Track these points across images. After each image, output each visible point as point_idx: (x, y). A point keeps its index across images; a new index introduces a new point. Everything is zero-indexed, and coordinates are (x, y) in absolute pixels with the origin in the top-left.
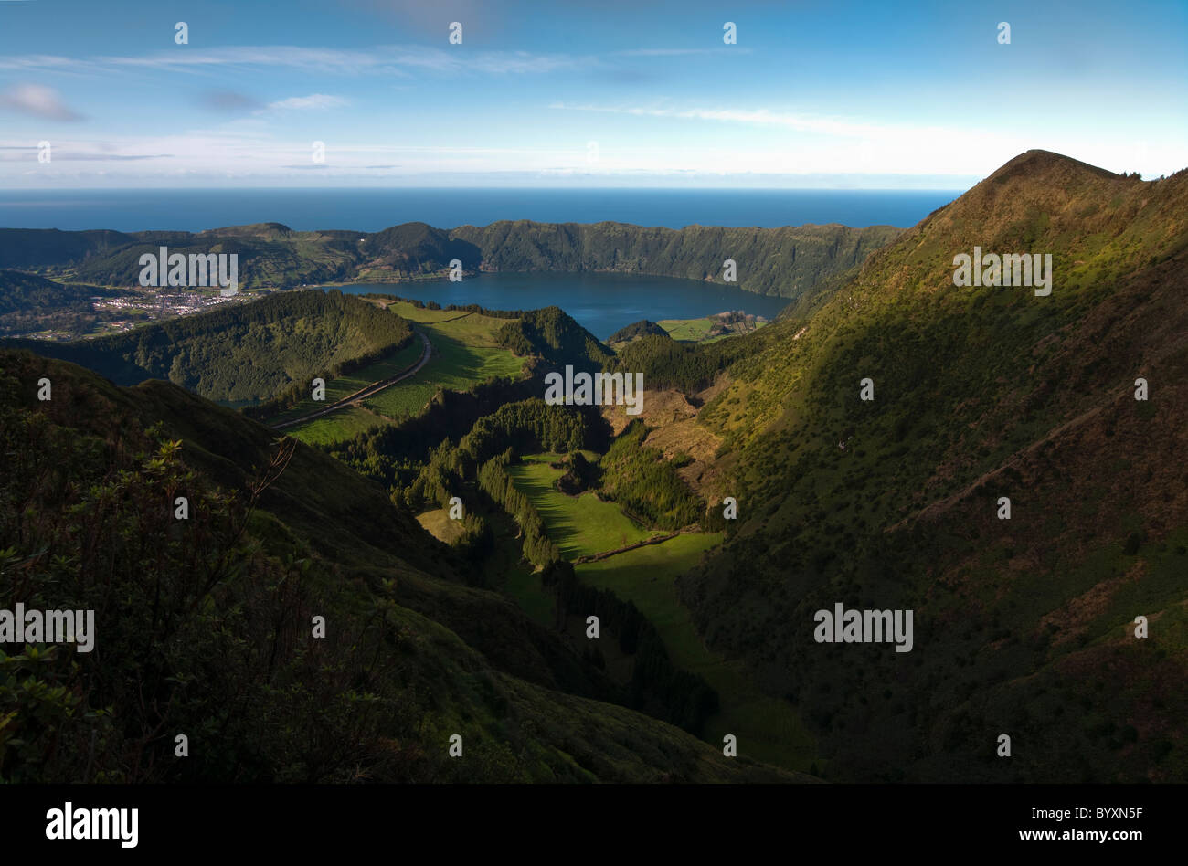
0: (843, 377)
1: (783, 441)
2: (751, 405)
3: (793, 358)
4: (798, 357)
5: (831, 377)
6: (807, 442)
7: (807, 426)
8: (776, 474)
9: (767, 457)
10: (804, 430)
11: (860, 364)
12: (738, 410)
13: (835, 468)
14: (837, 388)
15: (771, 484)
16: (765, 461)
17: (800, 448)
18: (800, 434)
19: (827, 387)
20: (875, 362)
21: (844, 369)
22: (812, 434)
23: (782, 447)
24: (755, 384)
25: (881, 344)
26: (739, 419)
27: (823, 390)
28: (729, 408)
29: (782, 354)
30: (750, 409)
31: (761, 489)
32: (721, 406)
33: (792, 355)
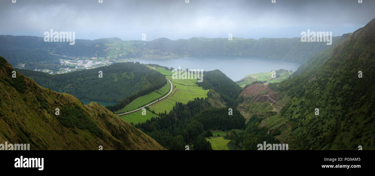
0: (338, 93)
1: (319, 121)
2: (301, 107)
3: (316, 87)
4: (317, 87)
5: (334, 94)
6: (329, 120)
7: (327, 114)
8: (319, 135)
9: (314, 129)
10: (327, 116)
11: (343, 88)
12: (297, 109)
13: (348, 131)
14: (337, 98)
15: (318, 140)
16: (314, 130)
17: (327, 123)
18: (326, 117)
19: (333, 97)
20: (349, 86)
21: (338, 90)
22: (330, 117)
23: (320, 124)
24: (302, 99)
25: (350, 80)
26: (297, 113)
27: (331, 99)
28: (293, 109)
29: (311, 86)
30: (301, 109)
31: (314, 143)
32: (289, 108)
33: (315, 86)
